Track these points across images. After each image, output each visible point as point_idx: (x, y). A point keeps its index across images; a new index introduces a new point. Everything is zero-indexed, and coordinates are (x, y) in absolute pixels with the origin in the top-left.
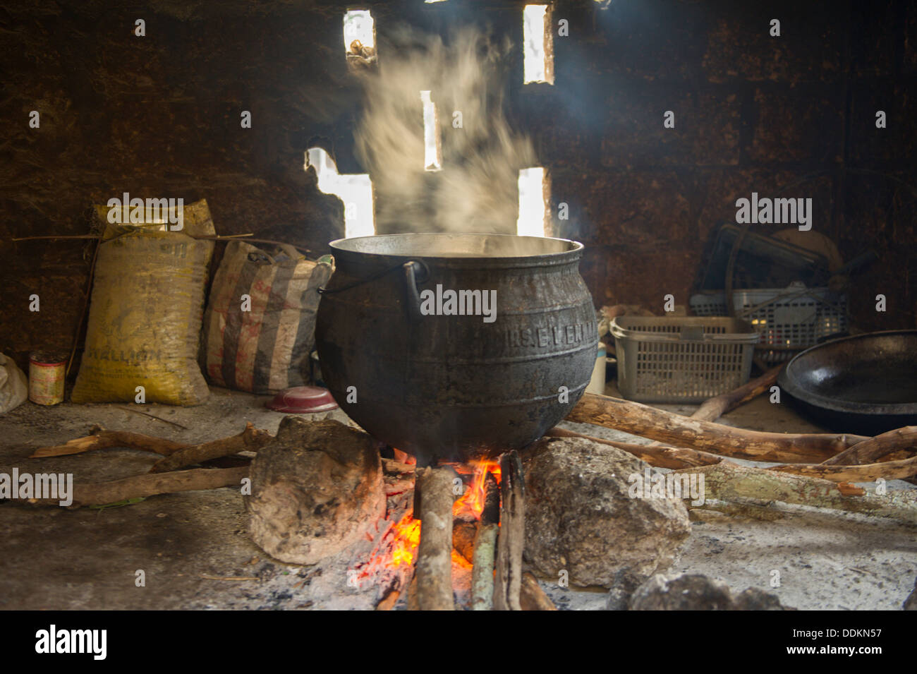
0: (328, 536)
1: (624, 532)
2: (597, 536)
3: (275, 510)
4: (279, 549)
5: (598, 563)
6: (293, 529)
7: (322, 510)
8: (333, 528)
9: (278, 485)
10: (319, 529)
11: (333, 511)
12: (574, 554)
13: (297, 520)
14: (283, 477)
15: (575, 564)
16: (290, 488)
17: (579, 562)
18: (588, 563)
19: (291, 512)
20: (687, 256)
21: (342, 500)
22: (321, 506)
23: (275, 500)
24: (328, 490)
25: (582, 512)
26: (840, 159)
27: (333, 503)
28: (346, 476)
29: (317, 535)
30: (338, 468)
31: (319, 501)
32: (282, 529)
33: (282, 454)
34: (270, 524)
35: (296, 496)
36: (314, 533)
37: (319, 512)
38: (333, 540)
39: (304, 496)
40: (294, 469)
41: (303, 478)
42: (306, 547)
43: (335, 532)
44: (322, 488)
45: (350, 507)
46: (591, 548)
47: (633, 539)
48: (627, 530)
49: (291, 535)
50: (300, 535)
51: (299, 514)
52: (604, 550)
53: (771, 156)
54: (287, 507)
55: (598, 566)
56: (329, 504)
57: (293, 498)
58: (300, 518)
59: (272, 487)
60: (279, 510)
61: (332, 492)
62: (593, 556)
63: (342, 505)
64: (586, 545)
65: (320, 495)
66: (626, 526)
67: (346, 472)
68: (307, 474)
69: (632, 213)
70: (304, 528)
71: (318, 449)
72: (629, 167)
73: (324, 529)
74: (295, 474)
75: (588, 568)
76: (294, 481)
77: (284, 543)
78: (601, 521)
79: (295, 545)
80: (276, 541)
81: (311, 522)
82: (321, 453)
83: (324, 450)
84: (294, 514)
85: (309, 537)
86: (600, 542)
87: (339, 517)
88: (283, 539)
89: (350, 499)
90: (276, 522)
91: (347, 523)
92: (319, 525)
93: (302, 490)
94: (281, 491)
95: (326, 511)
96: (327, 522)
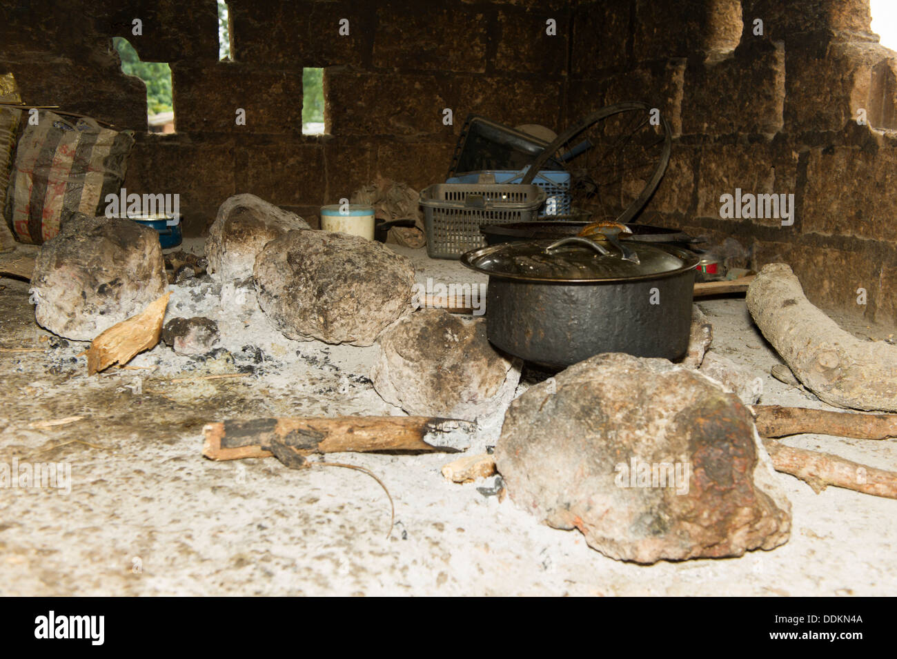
0: (113, 314)
1: (373, 295)
2: (352, 297)
3: (62, 293)
4: (66, 328)
5: (350, 321)
6: (79, 309)
7: (106, 289)
8: (117, 307)
9: (63, 268)
10: (103, 308)
11: (116, 290)
12: (332, 313)
13: (83, 300)
14: (67, 261)
15: (332, 323)
16: (74, 272)
17: (335, 320)
18: (343, 321)
19: (76, 293)
20: (444, 147)
21: (124, 280)
22: (104, 285)
23: (61, 284)
24: (110, 271)
25: (339, 277)
26: (564, 74)
27: (116, 283)
28: (127, 259)
29: (102, 313)
30: (119, 253)
31: (103, 281)
32: (69, 308)
33: (66, 241)
34: (57, 306)
35: (81, 278)
36: (99, 311)
37: (102, 291)
38: (118, 318)
39: (88, 277)
40: (77, 252)
41: (86, 260)
42: (92, 324)
43: (118, 311)
44: (104, 269)
45: (132, 289)
46: (347, 307)
47: (380, 301)
48: (376, 294)
49: (77, 314)
50: (85, 314)
51: (84, 294)
52: (357, 309)
53: (511, 68)
54: (72, 290)
55: (351, 324)
56: (111, 283)
57: (77, 279)
58: (85, 298)
59: (57, 271)
60: (65, 292)
61: (114, 274)
62: (348, 315)
63: (125, 285)
64: (342, 305)
65: (102, 275)
66: (375, 290)
67: (127, 256)
68: (89, 256)
69: (399, 109)
70: (89, 307)
71: (100, 235)
72: (396, 69)
73: (108, 307)
74: (78, 257)
75: (342, 325)
76: (78, 263)
77: (71, 321)
78: (356, 284)
79: (81, 323)
80: (64, 320)
81: (96, 300)
82: (103, 238)
83: (106, 236)
84: (79, 295)
85: (94, 315)
86: (354, 302)
87: (123, 296)
88: (70, 319)
89: (133, 281)
90: (61, 303)
91: (131, 304)
92: (104, 303)
93: (85, 271)
94: (66, 274)
95: (110, 290)
96: (110, 300)
